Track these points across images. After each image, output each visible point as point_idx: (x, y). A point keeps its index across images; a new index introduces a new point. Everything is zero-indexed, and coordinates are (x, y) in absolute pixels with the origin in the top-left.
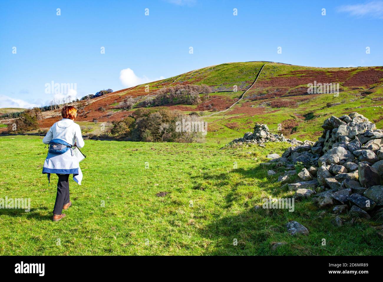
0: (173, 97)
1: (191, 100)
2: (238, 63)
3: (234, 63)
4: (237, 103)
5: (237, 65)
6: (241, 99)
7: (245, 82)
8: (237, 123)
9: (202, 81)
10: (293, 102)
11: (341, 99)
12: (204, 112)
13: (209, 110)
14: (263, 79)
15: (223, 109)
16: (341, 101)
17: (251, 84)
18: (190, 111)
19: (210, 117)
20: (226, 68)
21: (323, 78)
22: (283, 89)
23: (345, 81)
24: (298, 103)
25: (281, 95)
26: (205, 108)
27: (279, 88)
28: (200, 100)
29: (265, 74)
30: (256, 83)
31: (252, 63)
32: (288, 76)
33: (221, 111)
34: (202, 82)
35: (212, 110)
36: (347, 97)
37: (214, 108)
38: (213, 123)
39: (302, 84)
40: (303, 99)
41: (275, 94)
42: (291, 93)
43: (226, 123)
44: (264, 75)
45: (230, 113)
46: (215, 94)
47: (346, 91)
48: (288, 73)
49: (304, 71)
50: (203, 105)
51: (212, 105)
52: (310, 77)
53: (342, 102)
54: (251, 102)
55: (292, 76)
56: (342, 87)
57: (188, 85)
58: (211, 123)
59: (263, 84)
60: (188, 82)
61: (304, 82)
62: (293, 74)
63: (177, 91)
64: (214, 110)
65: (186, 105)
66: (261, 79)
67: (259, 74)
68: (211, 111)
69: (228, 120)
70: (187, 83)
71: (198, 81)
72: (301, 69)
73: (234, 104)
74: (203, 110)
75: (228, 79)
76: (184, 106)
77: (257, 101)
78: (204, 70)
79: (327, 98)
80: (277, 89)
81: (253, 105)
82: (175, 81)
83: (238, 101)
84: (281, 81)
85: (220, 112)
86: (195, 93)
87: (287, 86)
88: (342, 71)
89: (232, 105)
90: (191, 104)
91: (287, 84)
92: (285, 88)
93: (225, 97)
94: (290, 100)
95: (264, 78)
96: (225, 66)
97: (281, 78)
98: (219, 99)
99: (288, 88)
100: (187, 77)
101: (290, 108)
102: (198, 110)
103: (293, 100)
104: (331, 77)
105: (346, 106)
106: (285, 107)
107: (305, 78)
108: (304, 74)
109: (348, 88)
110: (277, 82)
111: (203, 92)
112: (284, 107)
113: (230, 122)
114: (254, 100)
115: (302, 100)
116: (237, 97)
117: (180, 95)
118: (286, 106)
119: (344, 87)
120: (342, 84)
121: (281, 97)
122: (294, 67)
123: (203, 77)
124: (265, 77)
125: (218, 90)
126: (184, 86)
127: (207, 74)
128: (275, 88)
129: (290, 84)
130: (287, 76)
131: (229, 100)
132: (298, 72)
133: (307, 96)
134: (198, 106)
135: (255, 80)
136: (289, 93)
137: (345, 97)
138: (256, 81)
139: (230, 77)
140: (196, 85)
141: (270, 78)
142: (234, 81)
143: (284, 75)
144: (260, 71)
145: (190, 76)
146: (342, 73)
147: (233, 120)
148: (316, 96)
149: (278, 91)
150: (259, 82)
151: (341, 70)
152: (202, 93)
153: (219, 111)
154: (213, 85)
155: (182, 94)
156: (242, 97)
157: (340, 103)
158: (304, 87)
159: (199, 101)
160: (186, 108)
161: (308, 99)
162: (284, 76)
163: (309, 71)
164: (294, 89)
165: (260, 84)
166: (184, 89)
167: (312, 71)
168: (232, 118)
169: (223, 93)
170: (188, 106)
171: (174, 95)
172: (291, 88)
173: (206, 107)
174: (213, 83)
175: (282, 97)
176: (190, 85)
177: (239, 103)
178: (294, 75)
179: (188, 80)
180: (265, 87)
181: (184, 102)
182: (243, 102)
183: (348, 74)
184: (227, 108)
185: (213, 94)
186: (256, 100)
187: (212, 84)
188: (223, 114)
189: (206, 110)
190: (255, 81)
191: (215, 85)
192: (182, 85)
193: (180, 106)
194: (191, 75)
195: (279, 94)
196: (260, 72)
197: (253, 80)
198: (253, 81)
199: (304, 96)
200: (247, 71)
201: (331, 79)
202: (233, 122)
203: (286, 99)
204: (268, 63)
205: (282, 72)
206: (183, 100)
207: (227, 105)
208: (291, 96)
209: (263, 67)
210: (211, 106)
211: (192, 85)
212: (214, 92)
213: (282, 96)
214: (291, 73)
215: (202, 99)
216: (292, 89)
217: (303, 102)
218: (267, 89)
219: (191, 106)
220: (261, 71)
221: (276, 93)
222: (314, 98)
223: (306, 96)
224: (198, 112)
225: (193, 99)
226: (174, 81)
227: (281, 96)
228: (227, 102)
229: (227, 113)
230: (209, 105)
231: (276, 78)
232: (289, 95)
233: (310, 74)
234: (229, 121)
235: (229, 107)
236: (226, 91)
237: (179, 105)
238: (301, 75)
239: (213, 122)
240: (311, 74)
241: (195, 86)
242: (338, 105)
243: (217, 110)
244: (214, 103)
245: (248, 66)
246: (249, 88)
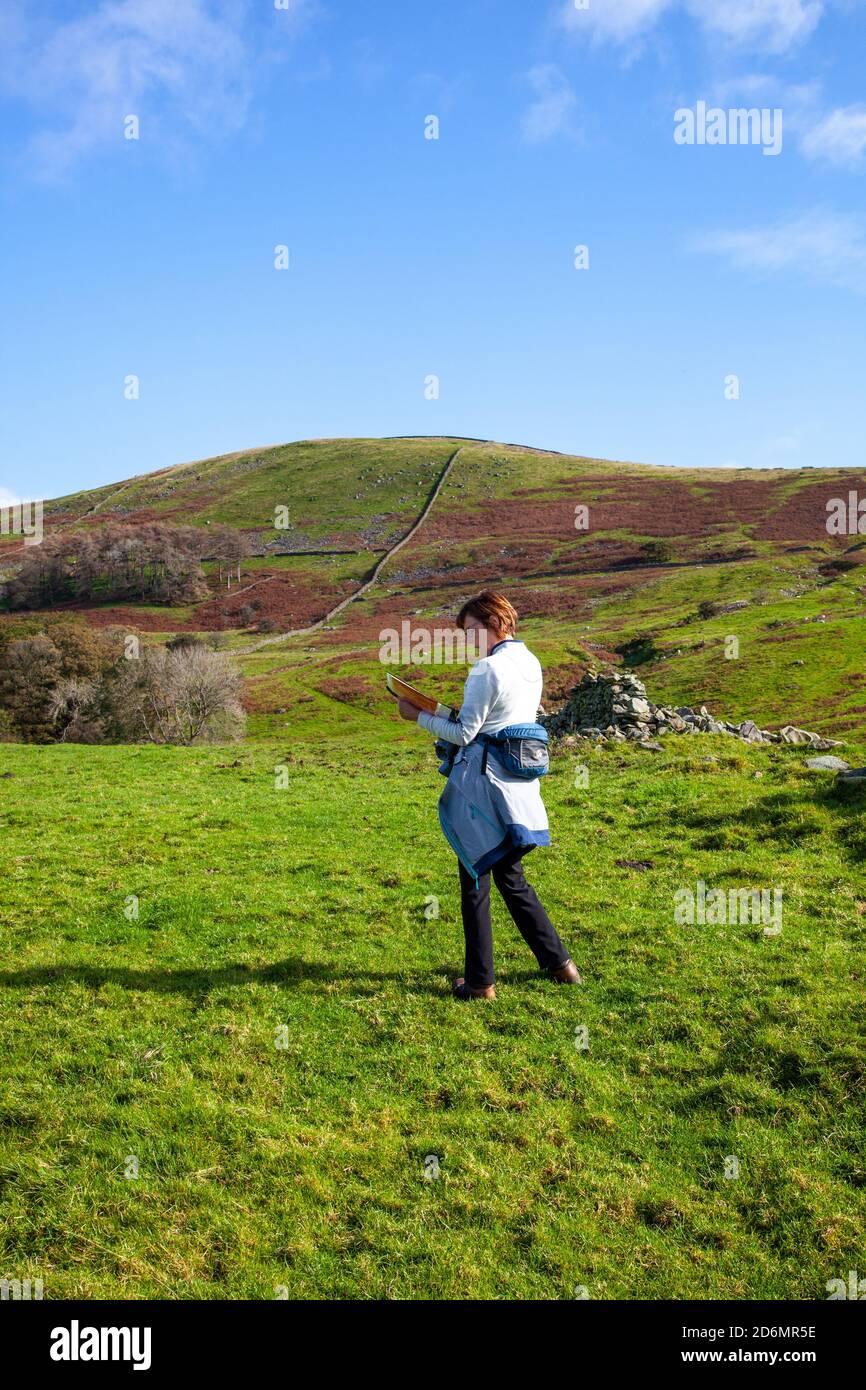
0: (92, 571)
1: (166, 587)
2: (357, 443)
3: (340, 441)
4: (356, 600)
5: (350, 451)
6: (368, 585)
7: (383, 517)
8: (363, 679)
9: (212, 509)
10: (573, 598)
11: (749, 587)
12: (223, 634)
13: (243, 626)
14: (456, 507)
15: (300, 624)
16: (750, 595)
17: (407, 527)
18: (163, 629)
19: (253, 656)
20: (306, 460)
21: (680, 506)
22: (533, 548)
23: (761, 520)
24: (593, 601)
25: (523, 570)
26: (226, 619)
27: (517, 541)
28: (204, 585)
29: (460, 487)
30: (427, 520)
31: (409, 442)
32: (548, 498)
33: (294, 633)
34: (211, 513)
35: (254, 628)
36: (770, 580)
37: (264, 618)
38: (266, 680)
39: (602, 530)
40: (610, 586)
41: (502, 566)
42: (563, 563)
43: (318, 679)
44: (457, 490)
45: (328, 639)
46: (266, 562)
47: (764, 557)
48: (548, 484)
49: (610, 480)
50: (216, 607)
51: (256, 606)
52: (632, 503)
53: (753, 600)
54: (410, 598)
55: (565, 495)
56: (751, 542)
57: (153, 524)
58: (260, 681)
59: (452, 527)
60: (154, 511)
61: (611, 519)
62: (569, 490)
63: (108, 548)
64: (265, 629)
65: (145, 605)
66: (448, 507)
67: (440, 487)
68: (250, 633)
69: (329, 666)
70: (149, 516)
71: (192, 510)
72: (598, 472)
73: (343, 606)
74: (220, 627)
75: (316, 506)
76: (140, 611)
77: (433, 593)
78: (217, 464)
79: (700, 582)
80: (511, 548)
81: (419, 607)
82: (97, 507)
83: (359, 594)
84: (525, 517)
85: (289, 635)
86: (182, 557)
87: (548, 535)
88: (746, 481)
89: (337, 610)
90: (168, 604)
91: (544, 529)
92: (542, 541)
93: (305, 576)
94: (561, 590)
95: (456, 502)
96: (305, 453)
97: (524, 506)
98: (285, 586)
99: (552, 541)
100: (148, 491)
101: (563, 619)
102: (198, 626)
103: (571, 591)
104: (709, 505)
105: (769, 614)
106: (543, 615)
107: (615, 506)
108: (609, 492)
109: (771, 548)
110: (509, 519)
111: (219, 553)
112: (540, 616)
113: (335, 677)
114: (420, 590)
115: (606, 592)
116: (355, 575)
117: (122, 564)
118: (546, 614)
119: (756, 542)
120: (751, 531)
121: (525, 577)
122: (570, 463)
123: (215, 494)
124: (460, 497)
125: (277, 546)
126: (136, 528)
127: (229, 482)
128: (501, 541)
129: (559, 528)
130: (545, 496)
131: (324, 590)
132: (586, 481)
133: (626, 576)
134: (196, 611)
135: (424, 511)
136: (556, 563)
137: (763, 582)
138: (426, 515)
139: (326, 496)
140: (188, 527)
141: (479, 505)
142: (343, 512)
143: (534, 491)
144: (442, 475)
145: (160, 490)
146: (747, 491)
147: (347, 669)
148: (659, 576)
149: (514, 556)
150: (439, 518)
151: (743, 478)
152: (213, 559)
153: (284, 630)
154: (258, 525)
155: (127, 560)
156: (375, 578)
157: (744, 601)
158: (610, 541)
159: (202, 592)
160: (148, 618)
161: (629, 585)
162: (536, 496)
163: (627, 479)
164: (573, 546)
165: (444, 528)
166: (136, 541)
167: (637, 478)
168: (340, 658)
169: (296, 558)
170: (155, 611)
171: (97, 565)
172: (563, 544)
173: (232, 615)
174: (256, 518)
175: (530, 577)
176: (161, 525)
177: (362, 600)
178: (571, 493)
179: (154, 507)
180: (464, 538)
181: (139, 596)
182: (376, 596)
183: (768, 493)
184: (317, 621)
185: (258, 565)
186: (431, 589)
187: (249, 524)
188: (303, 644)
189: (231, 626)
190: (422, 515)
191: (264, 529)
192: (129, 527)
193: (123, 609)
194: (166, 484)
195: (516, 568)
196: (440, 481)
197: (413, 510)
198: (414, 516)
199: (611, 575)
200: (390, 475)
201: (709, 509)
202: (346, 676)
203: (547, 586)
204: (471, 446)
205: (527, 479)
206: (134, 587)
207: (314, 606)
208: (562, 572)
209: (454, 460)
210: (249, 609)
211: (172, 527)
212: (262, 556)
213: (530, 573)
214: (562, 486)
215: (214, 582)
216: (568, 548)
217: (611, 599)
218: (469, 544)
219: (167, 609)
220: (446, 474)
221: (505, 561)
222: (651, 583)
223: (620, 573)
224: (201, 635)
225: (175, 583)
226: (92, 509)
227: (525, 573)
228: (317, 595)
229: (318, 639)
230: (243, 606)
231: (505, 502)
232: (553, 568)
233: (630, 490)
234: (332, 671)
235: (324, 617)
236: (311, 554)
237: (116, 608)
238: (596, 493)
239: (268, 673)
240: (634, 490)
241: (185, 528)
242: (738, 608)
243: (277, 626)
244: (262, 600)
245: (393, 453)
246: (401, 540)
